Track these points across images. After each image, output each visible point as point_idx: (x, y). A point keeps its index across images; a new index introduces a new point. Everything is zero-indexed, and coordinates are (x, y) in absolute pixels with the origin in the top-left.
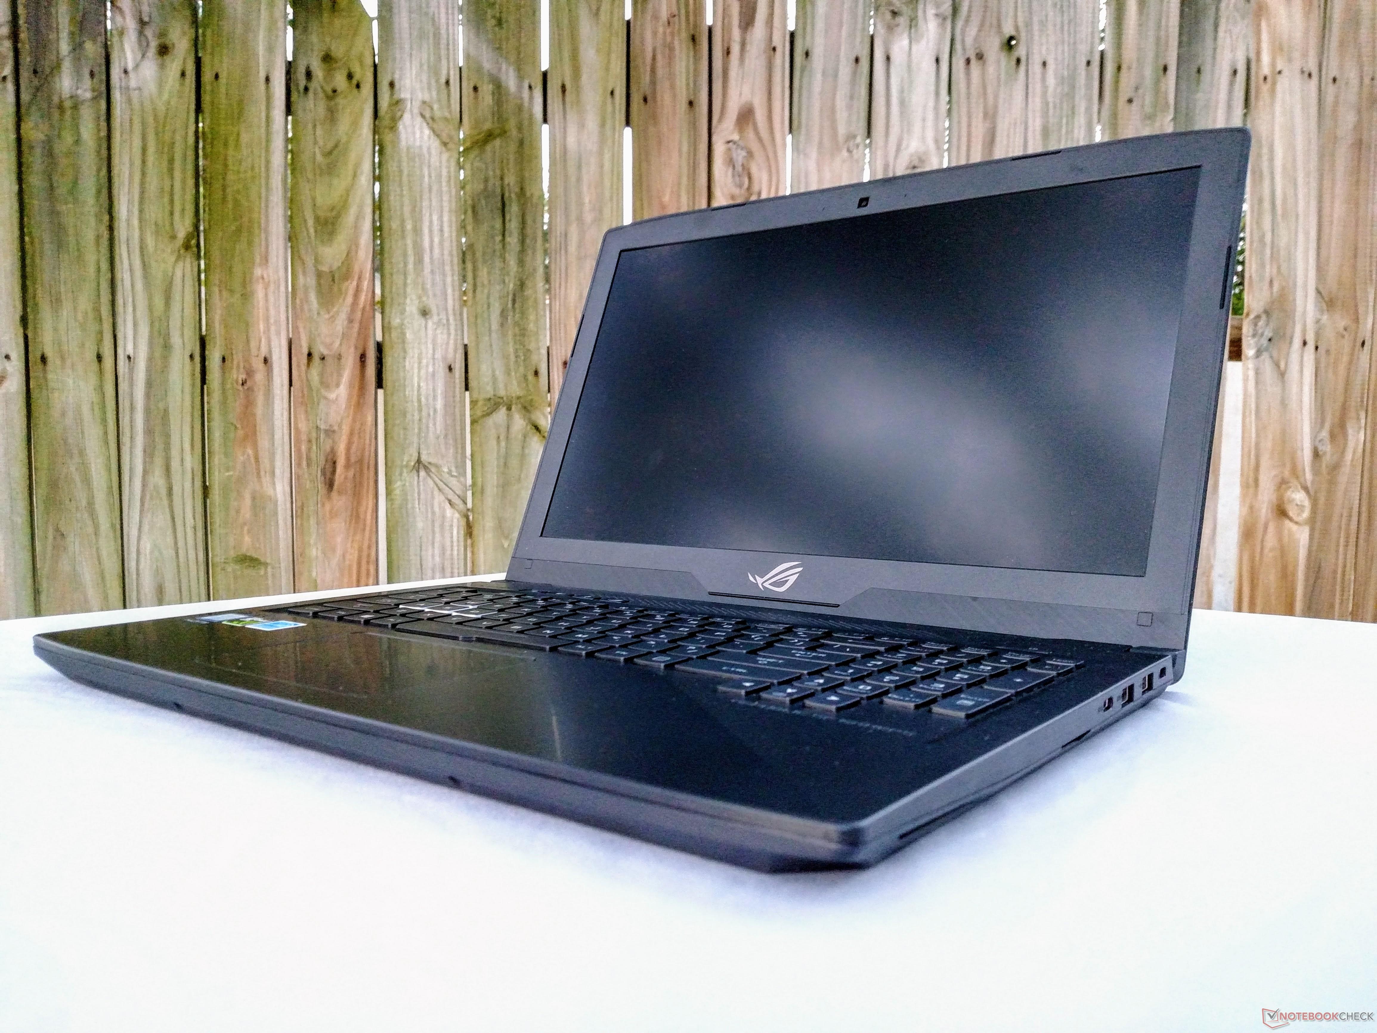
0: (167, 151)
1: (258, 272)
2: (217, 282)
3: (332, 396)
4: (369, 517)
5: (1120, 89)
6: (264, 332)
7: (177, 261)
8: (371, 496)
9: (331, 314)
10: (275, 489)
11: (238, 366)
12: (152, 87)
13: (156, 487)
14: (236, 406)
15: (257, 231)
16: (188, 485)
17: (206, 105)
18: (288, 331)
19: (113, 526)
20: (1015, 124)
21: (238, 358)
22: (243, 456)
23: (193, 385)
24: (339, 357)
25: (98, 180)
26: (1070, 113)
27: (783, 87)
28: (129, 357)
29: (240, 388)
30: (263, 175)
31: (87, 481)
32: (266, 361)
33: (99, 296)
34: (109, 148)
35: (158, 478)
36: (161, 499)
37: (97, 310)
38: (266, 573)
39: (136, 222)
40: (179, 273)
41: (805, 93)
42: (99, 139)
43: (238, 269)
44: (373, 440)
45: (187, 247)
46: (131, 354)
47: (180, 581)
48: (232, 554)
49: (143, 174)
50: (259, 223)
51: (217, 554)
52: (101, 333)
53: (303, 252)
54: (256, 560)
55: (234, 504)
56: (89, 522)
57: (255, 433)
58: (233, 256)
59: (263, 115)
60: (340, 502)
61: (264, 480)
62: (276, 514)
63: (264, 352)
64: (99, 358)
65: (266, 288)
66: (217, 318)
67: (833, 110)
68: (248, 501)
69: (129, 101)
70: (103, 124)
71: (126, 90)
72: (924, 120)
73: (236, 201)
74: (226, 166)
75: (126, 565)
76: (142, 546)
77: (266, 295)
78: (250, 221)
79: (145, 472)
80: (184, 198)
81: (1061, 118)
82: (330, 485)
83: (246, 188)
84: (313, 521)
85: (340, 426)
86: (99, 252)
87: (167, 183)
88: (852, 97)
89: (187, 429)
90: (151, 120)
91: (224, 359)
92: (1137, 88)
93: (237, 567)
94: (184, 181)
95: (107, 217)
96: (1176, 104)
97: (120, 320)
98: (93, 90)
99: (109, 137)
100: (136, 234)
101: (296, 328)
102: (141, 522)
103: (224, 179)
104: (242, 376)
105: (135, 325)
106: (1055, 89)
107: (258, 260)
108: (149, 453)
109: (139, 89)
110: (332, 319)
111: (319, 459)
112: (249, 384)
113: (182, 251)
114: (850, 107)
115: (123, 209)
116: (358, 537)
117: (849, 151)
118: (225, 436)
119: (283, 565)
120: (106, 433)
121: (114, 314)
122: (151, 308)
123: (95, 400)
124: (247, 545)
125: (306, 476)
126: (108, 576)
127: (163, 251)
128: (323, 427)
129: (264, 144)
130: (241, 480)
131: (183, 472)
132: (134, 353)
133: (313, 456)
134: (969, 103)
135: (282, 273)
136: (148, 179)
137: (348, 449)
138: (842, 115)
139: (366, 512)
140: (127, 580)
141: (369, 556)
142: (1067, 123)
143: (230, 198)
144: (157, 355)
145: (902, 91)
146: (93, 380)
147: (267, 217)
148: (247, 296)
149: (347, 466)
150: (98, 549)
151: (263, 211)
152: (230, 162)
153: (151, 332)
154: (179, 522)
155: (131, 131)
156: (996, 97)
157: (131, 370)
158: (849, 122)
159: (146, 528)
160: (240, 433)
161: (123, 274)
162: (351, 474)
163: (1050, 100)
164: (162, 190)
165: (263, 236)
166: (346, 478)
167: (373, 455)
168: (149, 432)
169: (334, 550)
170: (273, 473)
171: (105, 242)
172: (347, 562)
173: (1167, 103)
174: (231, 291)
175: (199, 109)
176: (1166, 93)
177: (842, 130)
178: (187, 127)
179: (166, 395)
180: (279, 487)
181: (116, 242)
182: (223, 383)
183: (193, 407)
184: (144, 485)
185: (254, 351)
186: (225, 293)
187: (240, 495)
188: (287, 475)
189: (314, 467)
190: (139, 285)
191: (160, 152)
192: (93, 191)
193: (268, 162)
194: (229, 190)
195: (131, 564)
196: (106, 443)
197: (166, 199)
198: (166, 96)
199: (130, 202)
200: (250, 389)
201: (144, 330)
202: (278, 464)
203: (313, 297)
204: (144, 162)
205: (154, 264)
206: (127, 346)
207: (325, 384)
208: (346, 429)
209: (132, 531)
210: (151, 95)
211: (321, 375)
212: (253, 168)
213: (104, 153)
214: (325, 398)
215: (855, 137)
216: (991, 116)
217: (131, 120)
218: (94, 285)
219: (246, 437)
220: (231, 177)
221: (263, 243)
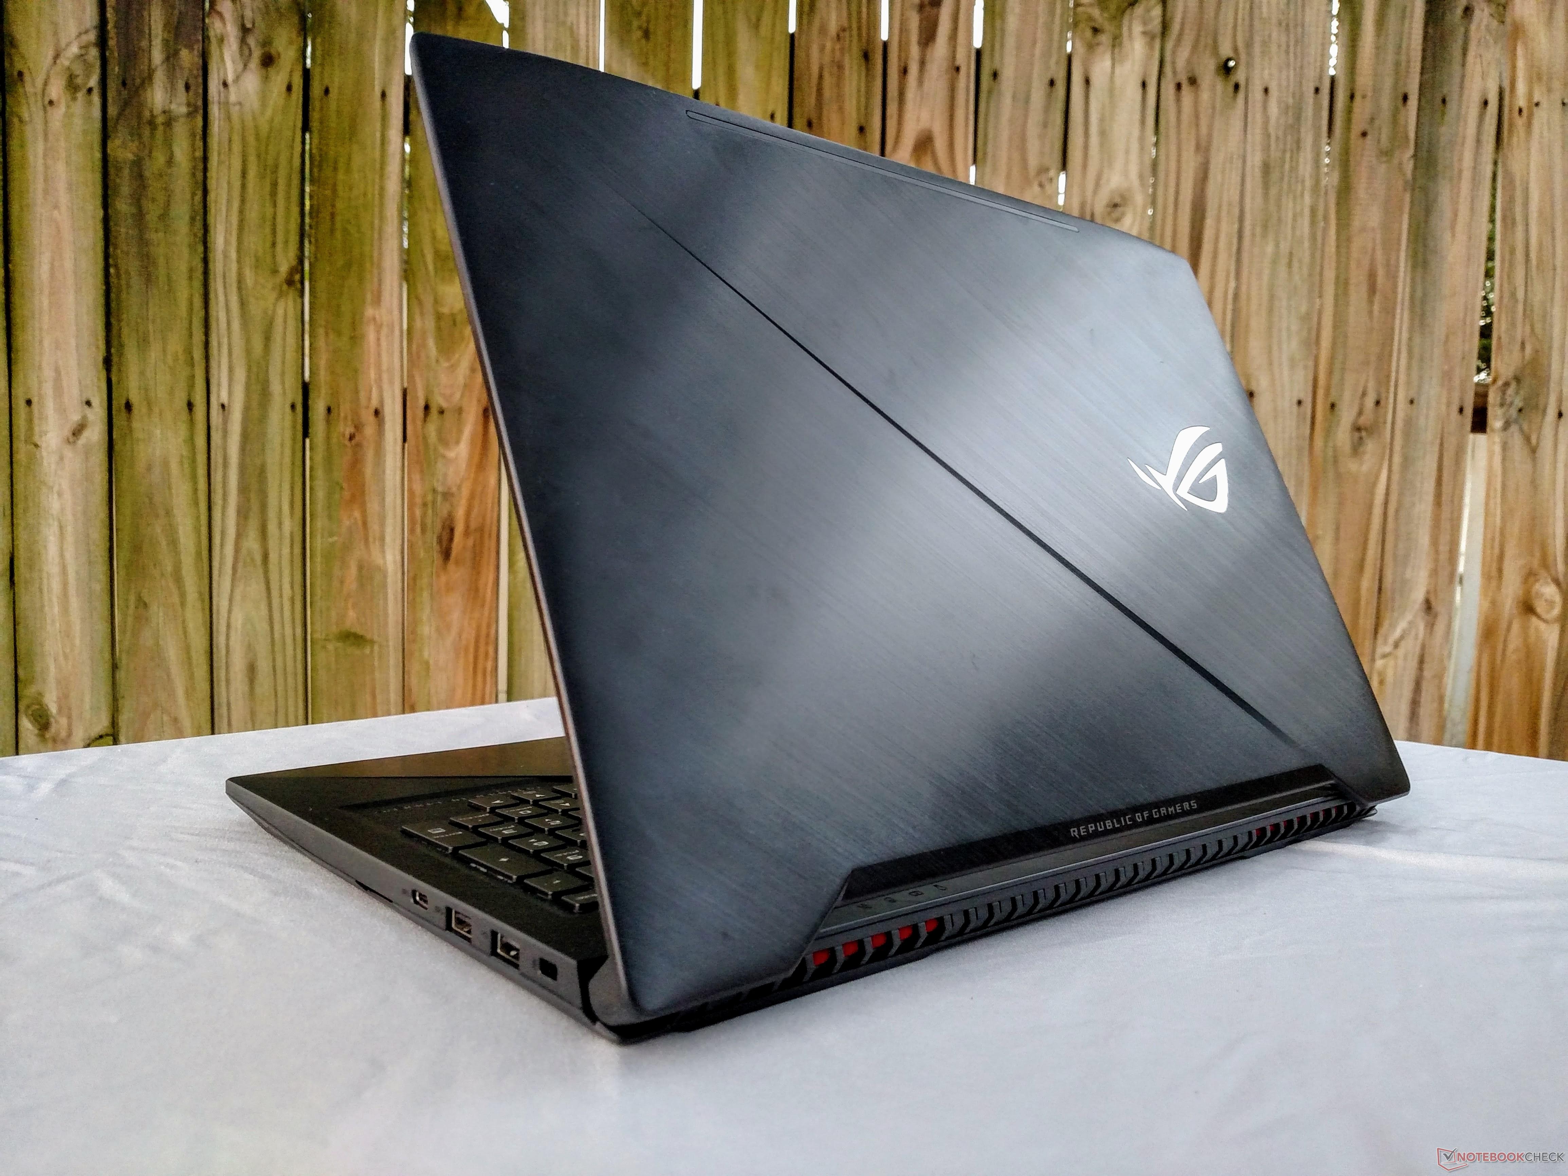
0: (270, 171)
1: (369, 312)
2: (323, 323)
3: (451, 454)
4: (489, 591)
5: (1353, 121)
6: (376, 380)
7: (278, 299)
8: (492, 568)
9: (452, 361)
10: (384, 557)
11: (346, 418)
12: (253, 101)
13: (250, 552)
14: (342, 461)
15: (368, 265)
16: (286, 551)
17: (315, 124)
18: (402, 379)
19: (200, 594)
20: (1232, 158)
21: (345, 409)
22: (349, 519)
23: (294, 440)
24: (460, 411)
25: (193, 205)
26: (1295, 145)
27: (967, 114)
28: (223, 406)
29: (347, 443)
30: (377, 202)
31: (174, 543)
32: (377, 413)
33: (191, 335)
34: (205, 170)
35: (252, 543)
36: (255, 566)
37: (189, 351)
38: (372, 651)
39: (233, 255)
40: (280, 311)
41: (992, 119)
42: (194, 159)
43: (346, 308)
44: (496, 505)
45: (290, 282)
46: (226, 402)
47: (274, 660)
48: (334, 629)
49: (243, 201)
50: (372, 257)
51: (318, 629)
52: (193, 377)
53: (420, 290)
54: (362, 637)
55: (337, 572)
56: (175, 592)
57: (363, 493)
58: (341, 294)
59: (378, 135)
60: (457, 573)
61: (372, 546)
62: (384, 585)
63: (375, 403)
64: (190, 406)
65: (378, 332)
66: (323, 363)
67: (1023, 139)
68: (353, 570)
69: (229, 118)
70: (199, 144)
71: (225, 105)
72: (1127, 152)
73: (345, 230)
74: (334, 191)
75: (215, 639)
76: (233, 620)
77: (378, 339)
78: (362, 254)
79: (239, 536)
80: (288, 226)
81: (1284, 151)
82: (446, 554)
83: (357, 216)
84: (426, 594)
85: (459, 487)
86: (191, 287)
87: (269, 211)
88: (1045, 125)
89: (286, 487)
90: (251, 140)
91: (329, 410)
92: (1372, 120)
93: (340, 645)
94: (288, 209)
95: (201, 249)
96: (1417, 137)
97: (213, 364)
98: (189, 105)
99: (205, 159)
100: (234, 267)
101: (411, 377)
102: (232, 591)
103: (333, 206)
104: (349, 430)
105: (231, 370)
106: (1278, 119)
107: (369, 297)
108: (243, 514)
109: (240, 104)
110: (453, 368)
111: (435, 527)
112: (357, 438)
113: (285, 287)
114: (1042, 137)
115: (220, 239)
116: (476, 615)
117: (1041, 185)
118: (330, 495)
119: (391, 643)
120: (195, 491)
121: (207, 358)
122: (248, 351)
123: (184, 453)
124: (352, 620)
125: (420, 543)
126: (194, 654)
127: (263, 287)
128: (440, 489)
129: (378, 166)
130: (347, 548)
131: (281, 538)
132: (229, 403)
133: (429, 521)
134: (1179, 133)
135: (396, 312)
136: (248, 205)
137: (468, 514)
138: (1033, 146)
139: (486, 585)
140: (215, 656)
141: (488, 635)
142: (1291, 157)
143: (338, 225)
144: (254, 404)
145: (1102, 120)
146: (183, 430)
147: (380, 248)
148: (356, 339)
149: (467, 533)
150: (184, 621)
151: (376, 243)
152: (340, 188)
153: (248, 377)
154: (275, 593)
155: (230, 150)
156: (1210, 127)
157: (225, 422)
158: (1042, 153)
159: (238, 597)
160: (347, 494)
161: (219, 312)
162: (470, 542)
163: (1272, 130)
164: (263, 218)
165: (375, 271)
166: (464, 548)
167: (495, 522)
168: (243, 490)
169: (448, 627)
170: (382, 539)
171: (199, 274)
172: (464, 642)
173: (1407, 137)
174: (339, 334)
175: (306, 127)
176: (1406, 126)
177: (1033, 162)
178: (292, 147)
179: (263, 450)
180: (389, 557)
181: (211, 277)
182: (328, 438)
183: (293, 464)
184: (237, 550)
185: (363, 401)
186: (332, 336)
187: (344, 564)
188: (399, 542)
189: (429, 534)
190: (236, 325)
191: (262, 177)
192: (187, 218)
193: (382, 189)
194: (338, 218)
195: (220, 640)
196: (196, 503)
197: (268, 230)
198: (269, 112)
199: (227, 231)
200: (359, 445)
201: (240, 375)
202: (389, 530)
203: (431, 343)
204: (243, 186)
205: (252, 300)
206: (221, 394)
207: (443, 441)
208: (465, 492)
209: (222, 602)
210: (253, 112)
211: (440, 431)
212: (365, 194)
213: (200, 175)
214: (444, 457)
215: (1047, 170)
216: (1203, 149)
217: (230, 141)
218: (185, 324)
219: (353, 496)
220: (340, 205)
221: (376, 280)
